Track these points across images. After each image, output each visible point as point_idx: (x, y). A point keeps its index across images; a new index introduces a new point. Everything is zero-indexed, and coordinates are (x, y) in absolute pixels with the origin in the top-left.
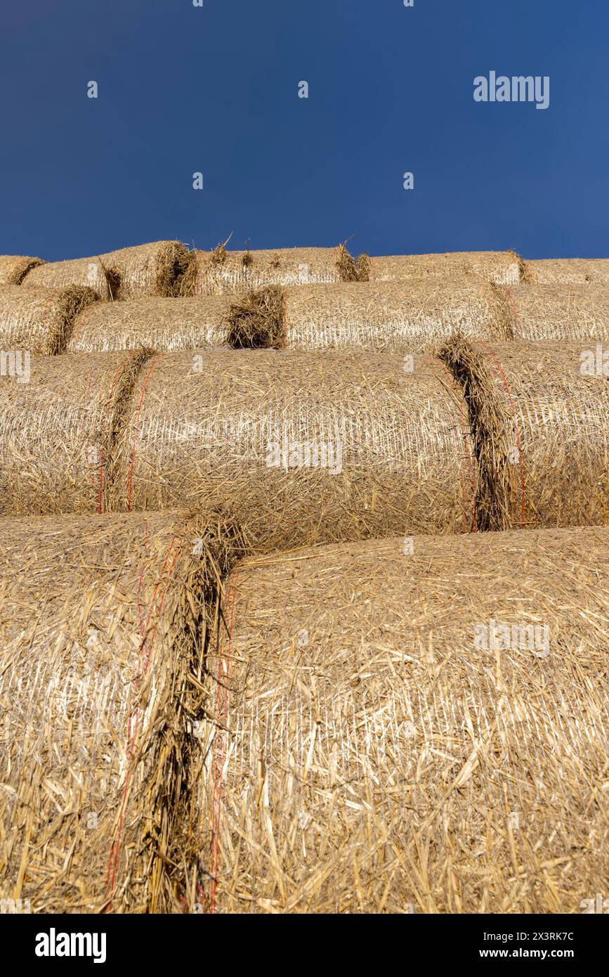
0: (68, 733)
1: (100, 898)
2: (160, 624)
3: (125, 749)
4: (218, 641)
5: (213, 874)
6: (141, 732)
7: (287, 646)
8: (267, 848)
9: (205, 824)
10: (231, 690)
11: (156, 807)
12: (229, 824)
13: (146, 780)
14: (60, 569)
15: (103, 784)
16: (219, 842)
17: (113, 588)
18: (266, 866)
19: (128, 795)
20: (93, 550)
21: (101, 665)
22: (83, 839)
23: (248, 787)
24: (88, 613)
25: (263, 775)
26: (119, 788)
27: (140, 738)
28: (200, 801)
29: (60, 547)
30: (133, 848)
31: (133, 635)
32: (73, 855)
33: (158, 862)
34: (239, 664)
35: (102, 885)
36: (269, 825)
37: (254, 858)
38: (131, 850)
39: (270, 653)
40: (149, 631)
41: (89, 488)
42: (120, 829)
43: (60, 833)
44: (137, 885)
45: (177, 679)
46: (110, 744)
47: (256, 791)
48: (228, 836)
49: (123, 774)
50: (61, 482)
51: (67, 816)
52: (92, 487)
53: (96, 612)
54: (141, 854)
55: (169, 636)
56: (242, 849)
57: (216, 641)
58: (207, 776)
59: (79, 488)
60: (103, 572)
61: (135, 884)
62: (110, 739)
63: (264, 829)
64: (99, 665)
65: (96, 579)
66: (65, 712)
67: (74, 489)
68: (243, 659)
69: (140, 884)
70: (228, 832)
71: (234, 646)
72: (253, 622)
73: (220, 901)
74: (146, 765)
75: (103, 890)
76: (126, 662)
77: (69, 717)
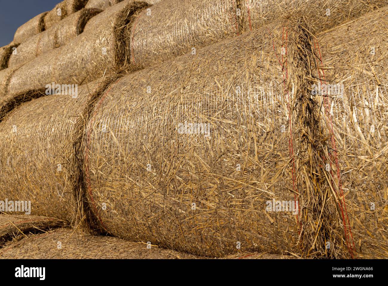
0: (261, 105)
1: (288, 158)
2: (288, 59)
3: (286, 107)
4: (315, 64)
5: (334, 149)
6: (291, 100)
7: (353, 57)
8: (359, 137)
9: (327, 132)
10: (327, 81)
11: (304, 126)
12: (338, 130)
13: (298, 116)
14: (238, 52)
15: (280, 121)
16: (334, 138)
17: (263, 52)
18: (360, 144)
19: (291, 122)
20: (249, 42)
21: (267, 79)
22: (277, 139)
23: (345, 116)
24: (255, 63)
25: (352, 110)
26: (287, 120)
27: (291, 102)
28: (322, 124)
29: (234, 46)
30: (298, 140)
31: (277, 66)
32: (274, 145)
33: (310, 145)
34: (329, 70)
35: (288, 153)
36: (359, 129)
37: (353, 141)
38: (298, 141)
39: (345, 62)
40: (284, 63)
41: (233, 33)
42: (291, 134)
43: (267, 139)
44: (303, 152)
45: (302, 78)
46: (279, 106)
47: (350, 117)
48: (338, 135)
49: (287, 115)
50: (222, 34)
51: (268, 132)
52: (234, 32)
53: (258, 62)
54: (302, 142)
55: (294, 63)
56: (346, 139)
57: (314, 64)
58: (323, 115)
59: (229, 34)
60: (256, 48)
61: (302, 152)
62: (279, 104)
63: (356, 130)
64: (266, 80)
65: (254, 51)
66: (257, 98)
67: (227, 35)
68: (330, 68)
69: (304, 152)
70: (338, 134)
71: (324, 64)
72: (331, 52)
73: (340, 158)
74: (296, 111)
75: (289, 155)
76: (277, 76)
77: (259, 100)
